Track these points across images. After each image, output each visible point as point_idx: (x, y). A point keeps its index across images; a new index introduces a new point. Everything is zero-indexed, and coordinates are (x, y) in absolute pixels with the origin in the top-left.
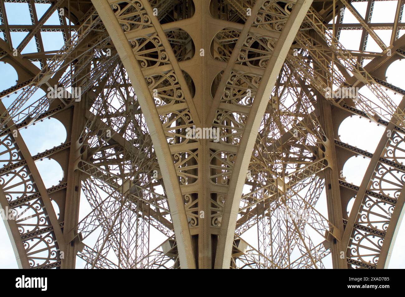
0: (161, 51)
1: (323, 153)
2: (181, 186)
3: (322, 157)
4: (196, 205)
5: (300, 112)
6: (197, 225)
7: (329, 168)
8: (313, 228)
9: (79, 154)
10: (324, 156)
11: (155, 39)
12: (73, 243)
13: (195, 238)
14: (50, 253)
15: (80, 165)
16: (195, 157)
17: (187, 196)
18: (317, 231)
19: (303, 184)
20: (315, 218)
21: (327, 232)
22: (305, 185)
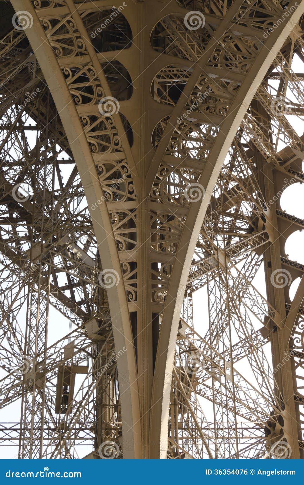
0: (97, 86)
1: (264, 225)
2: (119, 252)
3: (262, 229)
4: (134, 277)
5: (233, 175)
6: (136, 300)
7: (270, 243)
8: (252, 311)
10: (264, 228)
11: (89, 70)
13: (133, 316)
16: (134, 218)
17: (125, 265)
18: (255, 315)
19: (234, 260)
20: (256, 300)
21: (266, 317)
22: (237, 261)
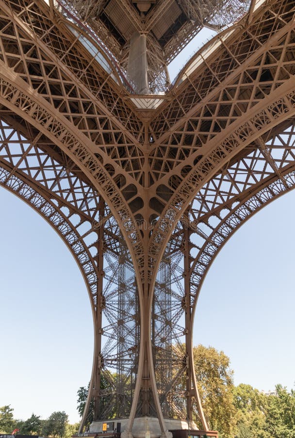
9: (103, 245)
12: (102, 275)
13: (143, 285)
14: (95, 278)
15: (103, 248)
